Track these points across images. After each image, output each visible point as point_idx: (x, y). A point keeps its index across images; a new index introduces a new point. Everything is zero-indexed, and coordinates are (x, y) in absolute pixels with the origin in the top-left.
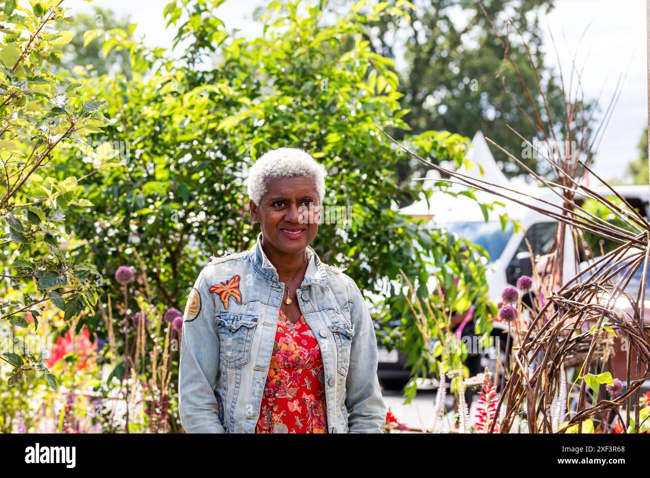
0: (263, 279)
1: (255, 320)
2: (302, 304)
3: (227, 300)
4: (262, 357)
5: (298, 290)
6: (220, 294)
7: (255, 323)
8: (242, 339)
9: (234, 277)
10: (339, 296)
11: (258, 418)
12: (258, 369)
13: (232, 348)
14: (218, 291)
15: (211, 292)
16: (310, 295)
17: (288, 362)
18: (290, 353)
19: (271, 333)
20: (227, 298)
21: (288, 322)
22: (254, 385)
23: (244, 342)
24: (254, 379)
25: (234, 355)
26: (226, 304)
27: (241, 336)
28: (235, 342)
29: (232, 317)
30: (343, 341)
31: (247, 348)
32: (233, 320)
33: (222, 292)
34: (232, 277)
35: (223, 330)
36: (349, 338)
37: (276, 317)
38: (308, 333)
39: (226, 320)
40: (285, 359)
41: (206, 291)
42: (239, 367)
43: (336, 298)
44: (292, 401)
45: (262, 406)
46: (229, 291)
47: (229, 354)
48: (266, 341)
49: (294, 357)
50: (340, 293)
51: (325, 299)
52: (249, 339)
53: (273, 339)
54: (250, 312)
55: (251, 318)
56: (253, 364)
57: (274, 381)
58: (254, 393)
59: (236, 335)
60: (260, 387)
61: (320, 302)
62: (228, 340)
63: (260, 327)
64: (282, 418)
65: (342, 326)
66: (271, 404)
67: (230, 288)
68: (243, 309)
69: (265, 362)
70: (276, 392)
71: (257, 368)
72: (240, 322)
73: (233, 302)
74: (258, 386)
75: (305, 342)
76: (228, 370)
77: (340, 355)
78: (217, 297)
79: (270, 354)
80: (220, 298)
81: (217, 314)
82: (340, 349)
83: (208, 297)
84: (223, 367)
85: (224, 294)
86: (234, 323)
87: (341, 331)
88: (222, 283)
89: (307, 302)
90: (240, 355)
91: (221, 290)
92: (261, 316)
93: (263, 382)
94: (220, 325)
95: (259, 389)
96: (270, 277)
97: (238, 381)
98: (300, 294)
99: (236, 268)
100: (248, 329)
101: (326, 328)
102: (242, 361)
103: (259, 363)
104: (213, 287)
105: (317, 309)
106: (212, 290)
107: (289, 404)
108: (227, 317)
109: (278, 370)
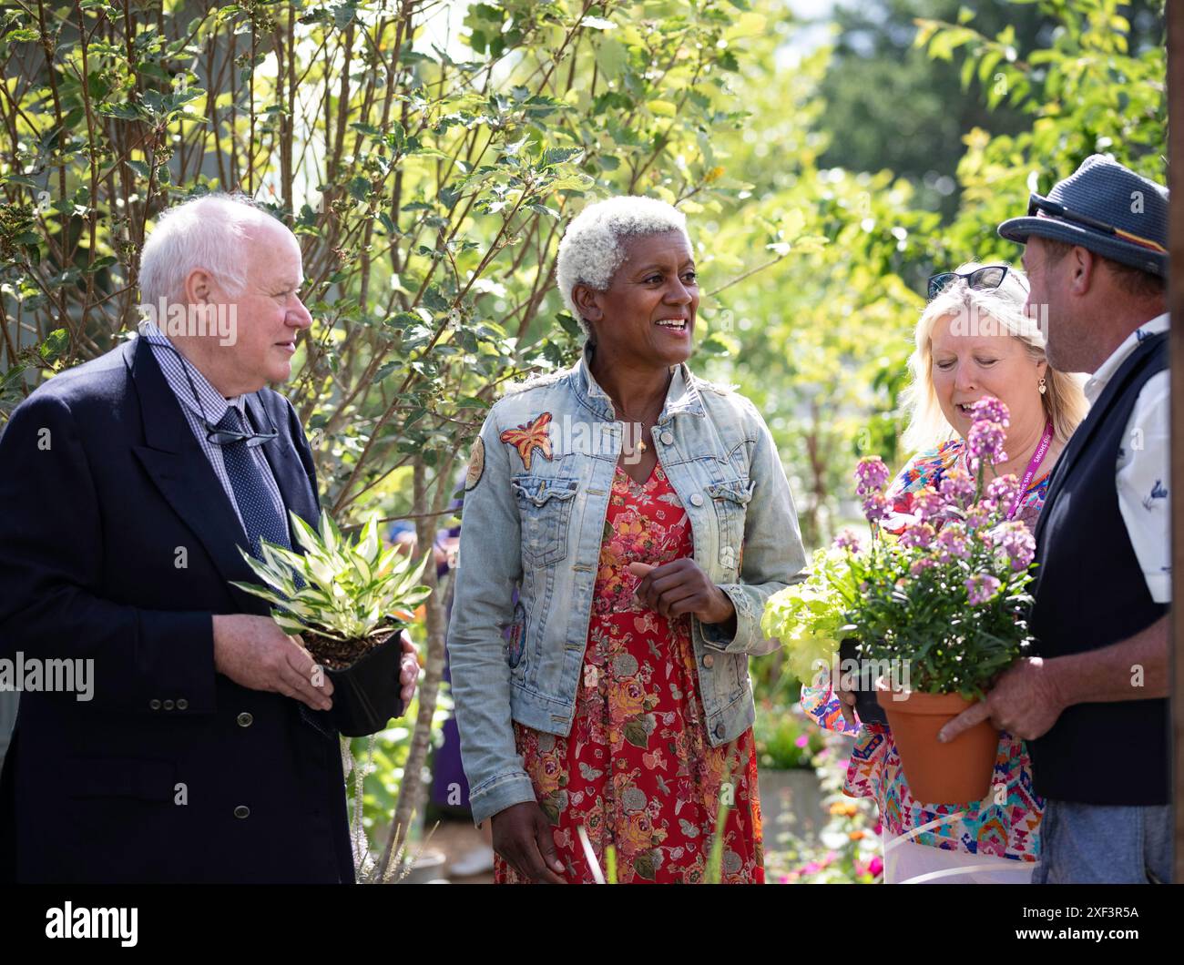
0: (589, 415)
1: (573, 487)
2: (663, 450)
3: (528, 454)
4: (585, 548)
5: (654, 428)
6: (517, 445)
7: (572, 492)
8: (553, 518)
9: (541, 416)
10: (727, 434)
11: (584, 648)
12: (581, 568)
13: (539, 534)
14: (514, 440)
15: (504, 442)
16: (676, 435)
17: (633, 552)
18: (634, 538)
19: (599, 507)
20: (529, 450)
21: (632, 483)
22: (575, 594)
23: (557, 524)
24: (576, 584)
25: (542, 546)
26: (528, 461)
27: (551, 514)
28: (543, 525)
29: (536, 483)
30: (730, 512)
31: (562, 534)
32: (539, 488)
33: (519, 442)
34: (537, 416)
35: (523, 504)
36: (740, 506)
37: (611, 478)
38: (669, 498)
39: (527, 488)
40: (628, 548)
41: (495, 440)
42: (551, 565)
43: (721, 437)
44: (641, 616)
45: (592, 626)
46: (532, 439)
47: (534, 543)
48: (592, 521)
49: (641, 542)
50: (728, 428)
51: (701, 442)
52: (564, 518)
53: (603, 516)
54: (565, 474)
55: (566, 484)
56: (572, 561)
57: (611, 587)
58: (576, 608)
59: (544, 513)
60: (586, 597)
61: (692, 446)
62: (533, 521)
63: (582, 496)
64: (627, 644)
65: (727, 487)
66: (606, 625)
67: (534, 435)
68: (554, 469)
69: (593, 556)
70: (613, 604)
71: (579, 567)
72: (549, 490)
73: (538, 458)
74: (582, 596)
75: (661, 514)
76: (536, 570)
77: (724, 535)
78: (512, 450)
79: (598, 544)
80: (518, 452)
81: (514, 478)
82: (724, 526)
83: (498, 450)
84: (526, 565)
85: (522, 446)
86: (540, 492)
87: (727, 495)
88: (520, 426)
89: (670, 446)
90: (552, 545)
91: (519, 438)
92: (584, 478)
93: (590, 590)
94: (519, 494)
95: (584, 601)
96: (602, 412)
97: (550, 587)
98: (658, 434)
99: (547, 399)
100: (563, 501)
101: (701, 490)
102: (556, 555)
103: (582, 559)
104: (505, 433)
105: (686, 458)
106: (504, 438)
107: (637, 621)
108: (529, 483)
109: (619, 568)
